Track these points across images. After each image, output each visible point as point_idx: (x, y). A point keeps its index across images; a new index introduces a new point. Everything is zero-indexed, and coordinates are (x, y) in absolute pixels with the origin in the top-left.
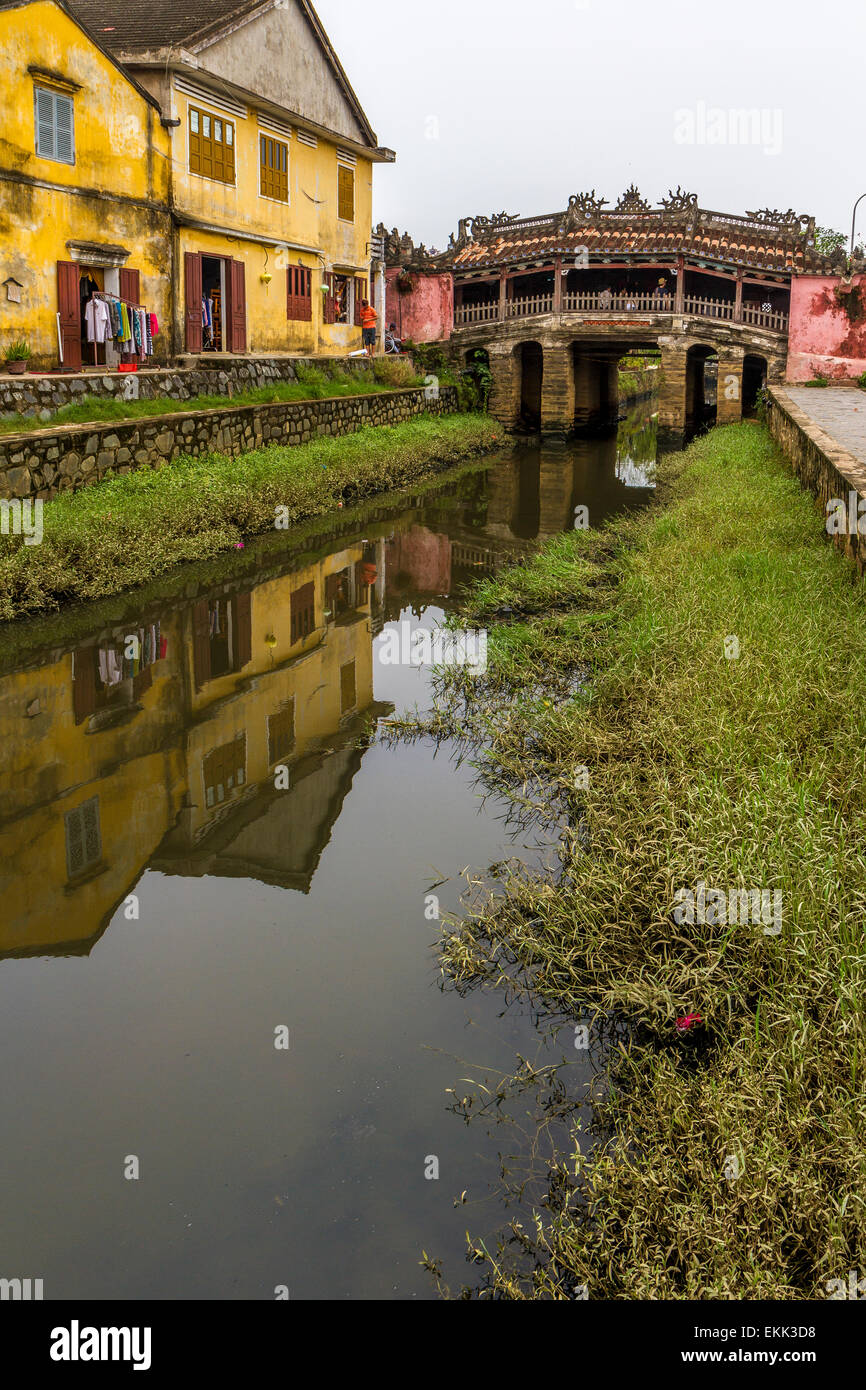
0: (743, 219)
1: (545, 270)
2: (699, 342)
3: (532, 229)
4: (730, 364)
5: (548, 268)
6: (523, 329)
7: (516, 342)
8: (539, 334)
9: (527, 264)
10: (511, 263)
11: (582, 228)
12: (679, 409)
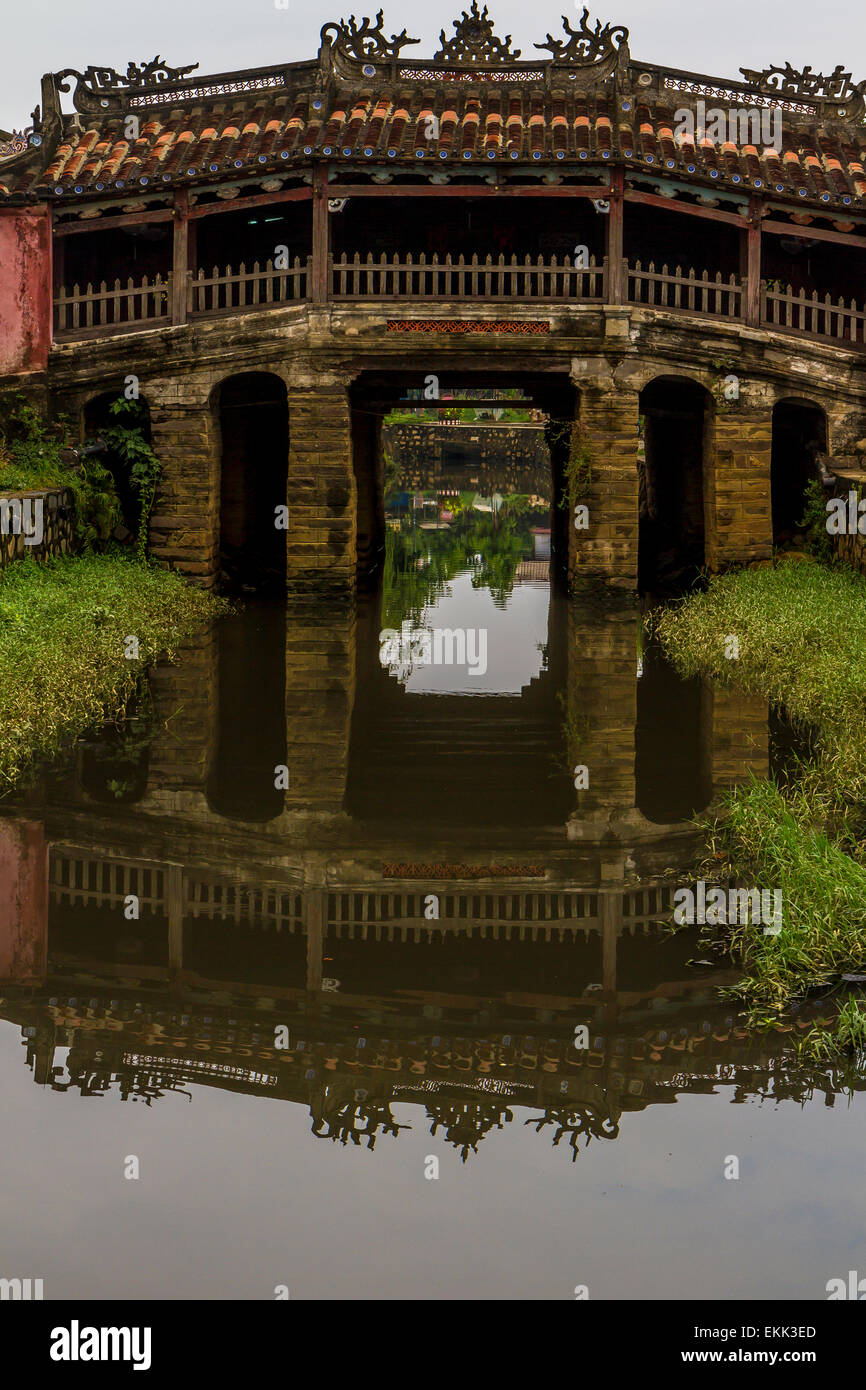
0: (735, 87)
1: (286, 199)
2: (669, 371)
3: (229, 99)
4: (741, 422)
5: (295, 195)
6: (234, 343)
7: (221, 375)
8: (279, 356)
9: (242, 183)
10: (204, 182)
11: (358, 101)
12: (626, 531)
